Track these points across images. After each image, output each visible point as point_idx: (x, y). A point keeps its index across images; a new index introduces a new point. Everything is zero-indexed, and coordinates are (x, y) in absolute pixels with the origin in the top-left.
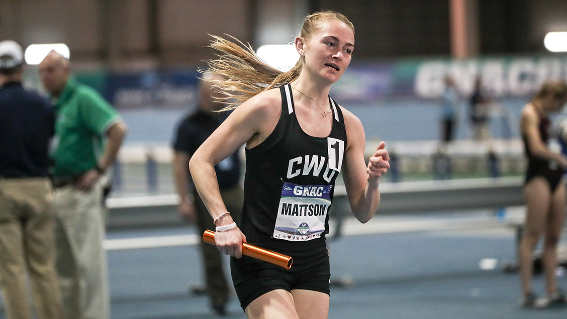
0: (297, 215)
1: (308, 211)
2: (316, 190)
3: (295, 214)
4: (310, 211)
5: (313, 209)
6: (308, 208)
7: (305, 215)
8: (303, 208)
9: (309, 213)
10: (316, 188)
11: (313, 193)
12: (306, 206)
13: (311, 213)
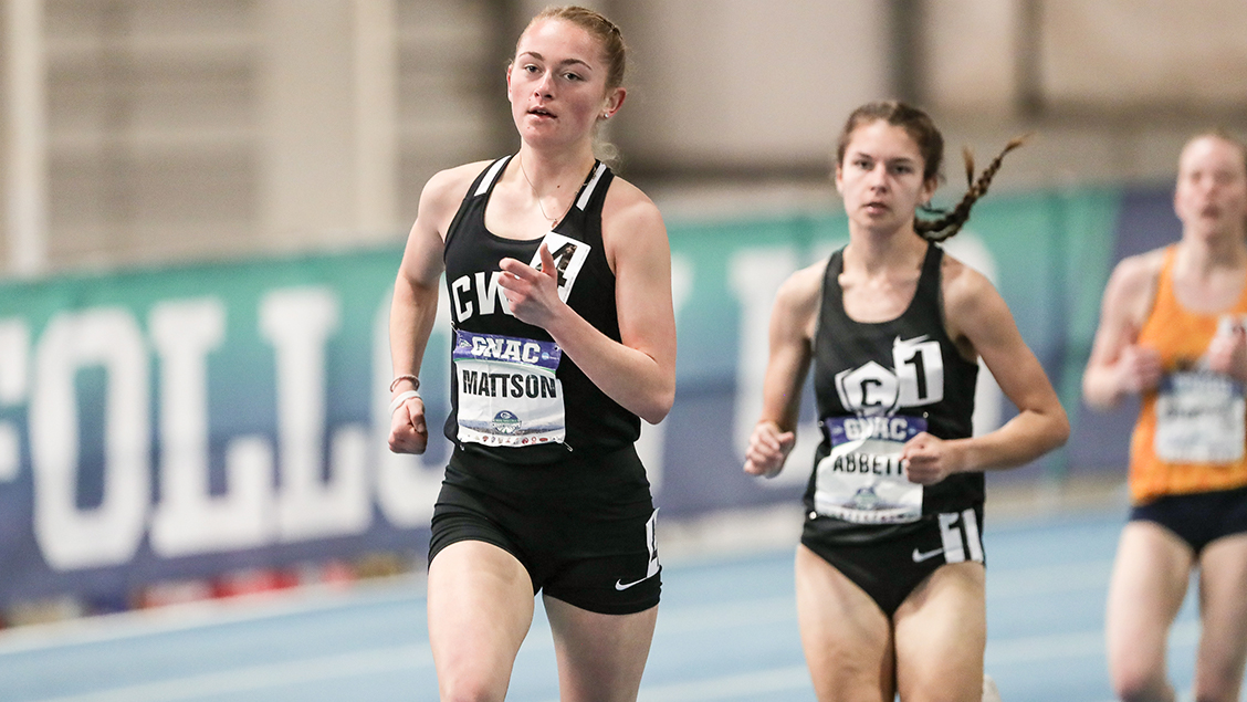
0: (487, 394)
1: (510, 386)
2: (521, 348)
3: (484, 393)
4: (514, 388)
5: (523, 384)
6: (509, 380)
7: (505, 395)
8: (499, 381)
9: (513, 392)
10: (519, 343)
11: (512, 353)
12: (505, 377)
13: (517, 392)
